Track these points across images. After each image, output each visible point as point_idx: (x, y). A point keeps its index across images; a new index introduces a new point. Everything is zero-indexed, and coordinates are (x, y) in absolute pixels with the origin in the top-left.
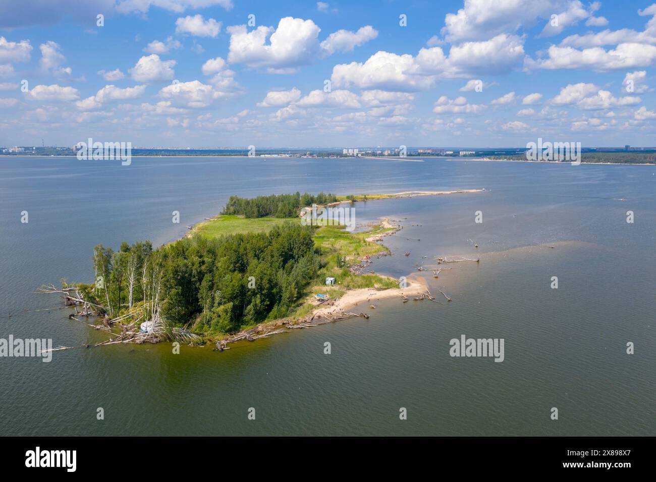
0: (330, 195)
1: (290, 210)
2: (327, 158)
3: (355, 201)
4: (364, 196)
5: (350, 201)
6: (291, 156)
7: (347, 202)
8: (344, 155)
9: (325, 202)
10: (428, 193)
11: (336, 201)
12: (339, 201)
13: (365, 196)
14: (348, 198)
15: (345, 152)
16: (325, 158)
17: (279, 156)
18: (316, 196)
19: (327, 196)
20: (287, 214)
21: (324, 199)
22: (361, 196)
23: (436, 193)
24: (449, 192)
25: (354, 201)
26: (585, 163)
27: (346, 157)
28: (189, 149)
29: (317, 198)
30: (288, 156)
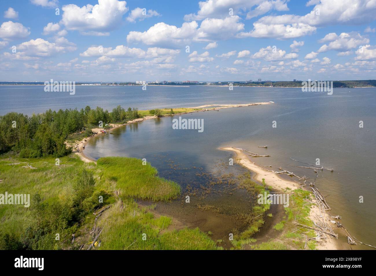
0: (130, 109)
1: (50, 141)
2: (126, 85)
3: (162, 116)
4: (170, 110)
5: (155, 117)
6: (102, 85)
7: (152, 117)
8: (137, 84)
9: (124, 118)
10: (230, 106)
11: (138, 117)
12: (142, 117)
13: (172, 110)
14: (152, 112)
15: (137, 82)
16: (125, 85)
17: (94, 85)
18: (110, 111)
19: (126, 110)
20: (44, 149)
21: (122, 115)
22: (167, 110)
23: (235, 106)
24: (247, 105)
25: (160, 116)
26: (288, 87)
27: (138, 85)
28: (37, 82)
29: (113, 114)
30: (100, 84)
